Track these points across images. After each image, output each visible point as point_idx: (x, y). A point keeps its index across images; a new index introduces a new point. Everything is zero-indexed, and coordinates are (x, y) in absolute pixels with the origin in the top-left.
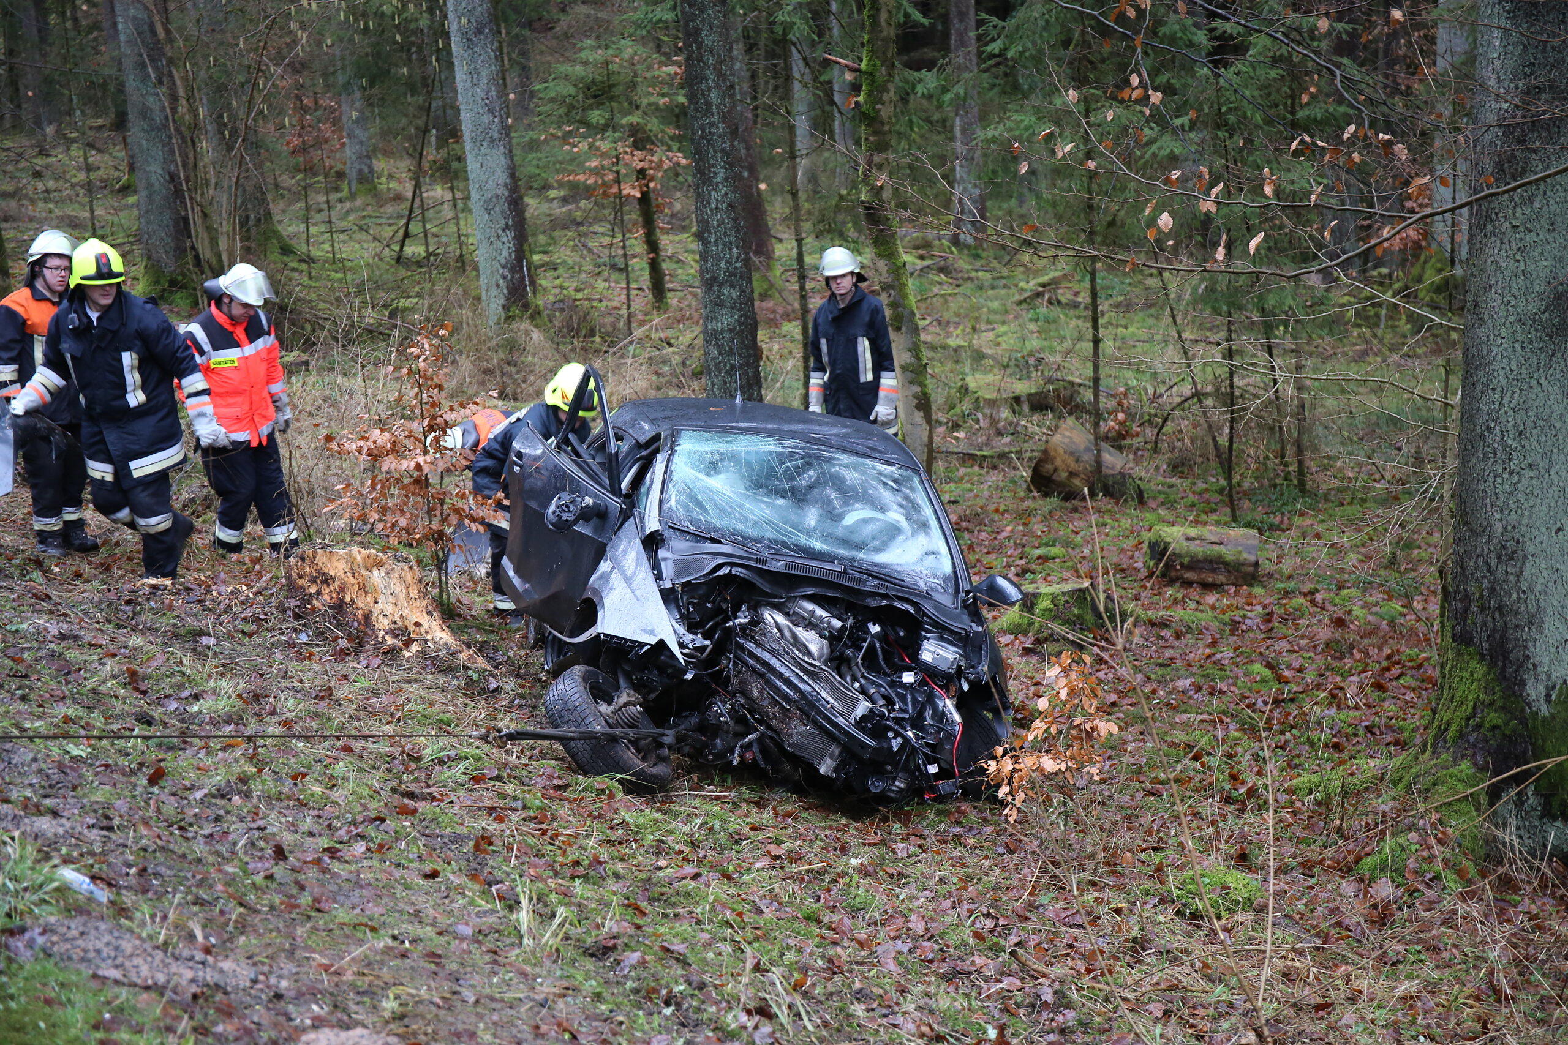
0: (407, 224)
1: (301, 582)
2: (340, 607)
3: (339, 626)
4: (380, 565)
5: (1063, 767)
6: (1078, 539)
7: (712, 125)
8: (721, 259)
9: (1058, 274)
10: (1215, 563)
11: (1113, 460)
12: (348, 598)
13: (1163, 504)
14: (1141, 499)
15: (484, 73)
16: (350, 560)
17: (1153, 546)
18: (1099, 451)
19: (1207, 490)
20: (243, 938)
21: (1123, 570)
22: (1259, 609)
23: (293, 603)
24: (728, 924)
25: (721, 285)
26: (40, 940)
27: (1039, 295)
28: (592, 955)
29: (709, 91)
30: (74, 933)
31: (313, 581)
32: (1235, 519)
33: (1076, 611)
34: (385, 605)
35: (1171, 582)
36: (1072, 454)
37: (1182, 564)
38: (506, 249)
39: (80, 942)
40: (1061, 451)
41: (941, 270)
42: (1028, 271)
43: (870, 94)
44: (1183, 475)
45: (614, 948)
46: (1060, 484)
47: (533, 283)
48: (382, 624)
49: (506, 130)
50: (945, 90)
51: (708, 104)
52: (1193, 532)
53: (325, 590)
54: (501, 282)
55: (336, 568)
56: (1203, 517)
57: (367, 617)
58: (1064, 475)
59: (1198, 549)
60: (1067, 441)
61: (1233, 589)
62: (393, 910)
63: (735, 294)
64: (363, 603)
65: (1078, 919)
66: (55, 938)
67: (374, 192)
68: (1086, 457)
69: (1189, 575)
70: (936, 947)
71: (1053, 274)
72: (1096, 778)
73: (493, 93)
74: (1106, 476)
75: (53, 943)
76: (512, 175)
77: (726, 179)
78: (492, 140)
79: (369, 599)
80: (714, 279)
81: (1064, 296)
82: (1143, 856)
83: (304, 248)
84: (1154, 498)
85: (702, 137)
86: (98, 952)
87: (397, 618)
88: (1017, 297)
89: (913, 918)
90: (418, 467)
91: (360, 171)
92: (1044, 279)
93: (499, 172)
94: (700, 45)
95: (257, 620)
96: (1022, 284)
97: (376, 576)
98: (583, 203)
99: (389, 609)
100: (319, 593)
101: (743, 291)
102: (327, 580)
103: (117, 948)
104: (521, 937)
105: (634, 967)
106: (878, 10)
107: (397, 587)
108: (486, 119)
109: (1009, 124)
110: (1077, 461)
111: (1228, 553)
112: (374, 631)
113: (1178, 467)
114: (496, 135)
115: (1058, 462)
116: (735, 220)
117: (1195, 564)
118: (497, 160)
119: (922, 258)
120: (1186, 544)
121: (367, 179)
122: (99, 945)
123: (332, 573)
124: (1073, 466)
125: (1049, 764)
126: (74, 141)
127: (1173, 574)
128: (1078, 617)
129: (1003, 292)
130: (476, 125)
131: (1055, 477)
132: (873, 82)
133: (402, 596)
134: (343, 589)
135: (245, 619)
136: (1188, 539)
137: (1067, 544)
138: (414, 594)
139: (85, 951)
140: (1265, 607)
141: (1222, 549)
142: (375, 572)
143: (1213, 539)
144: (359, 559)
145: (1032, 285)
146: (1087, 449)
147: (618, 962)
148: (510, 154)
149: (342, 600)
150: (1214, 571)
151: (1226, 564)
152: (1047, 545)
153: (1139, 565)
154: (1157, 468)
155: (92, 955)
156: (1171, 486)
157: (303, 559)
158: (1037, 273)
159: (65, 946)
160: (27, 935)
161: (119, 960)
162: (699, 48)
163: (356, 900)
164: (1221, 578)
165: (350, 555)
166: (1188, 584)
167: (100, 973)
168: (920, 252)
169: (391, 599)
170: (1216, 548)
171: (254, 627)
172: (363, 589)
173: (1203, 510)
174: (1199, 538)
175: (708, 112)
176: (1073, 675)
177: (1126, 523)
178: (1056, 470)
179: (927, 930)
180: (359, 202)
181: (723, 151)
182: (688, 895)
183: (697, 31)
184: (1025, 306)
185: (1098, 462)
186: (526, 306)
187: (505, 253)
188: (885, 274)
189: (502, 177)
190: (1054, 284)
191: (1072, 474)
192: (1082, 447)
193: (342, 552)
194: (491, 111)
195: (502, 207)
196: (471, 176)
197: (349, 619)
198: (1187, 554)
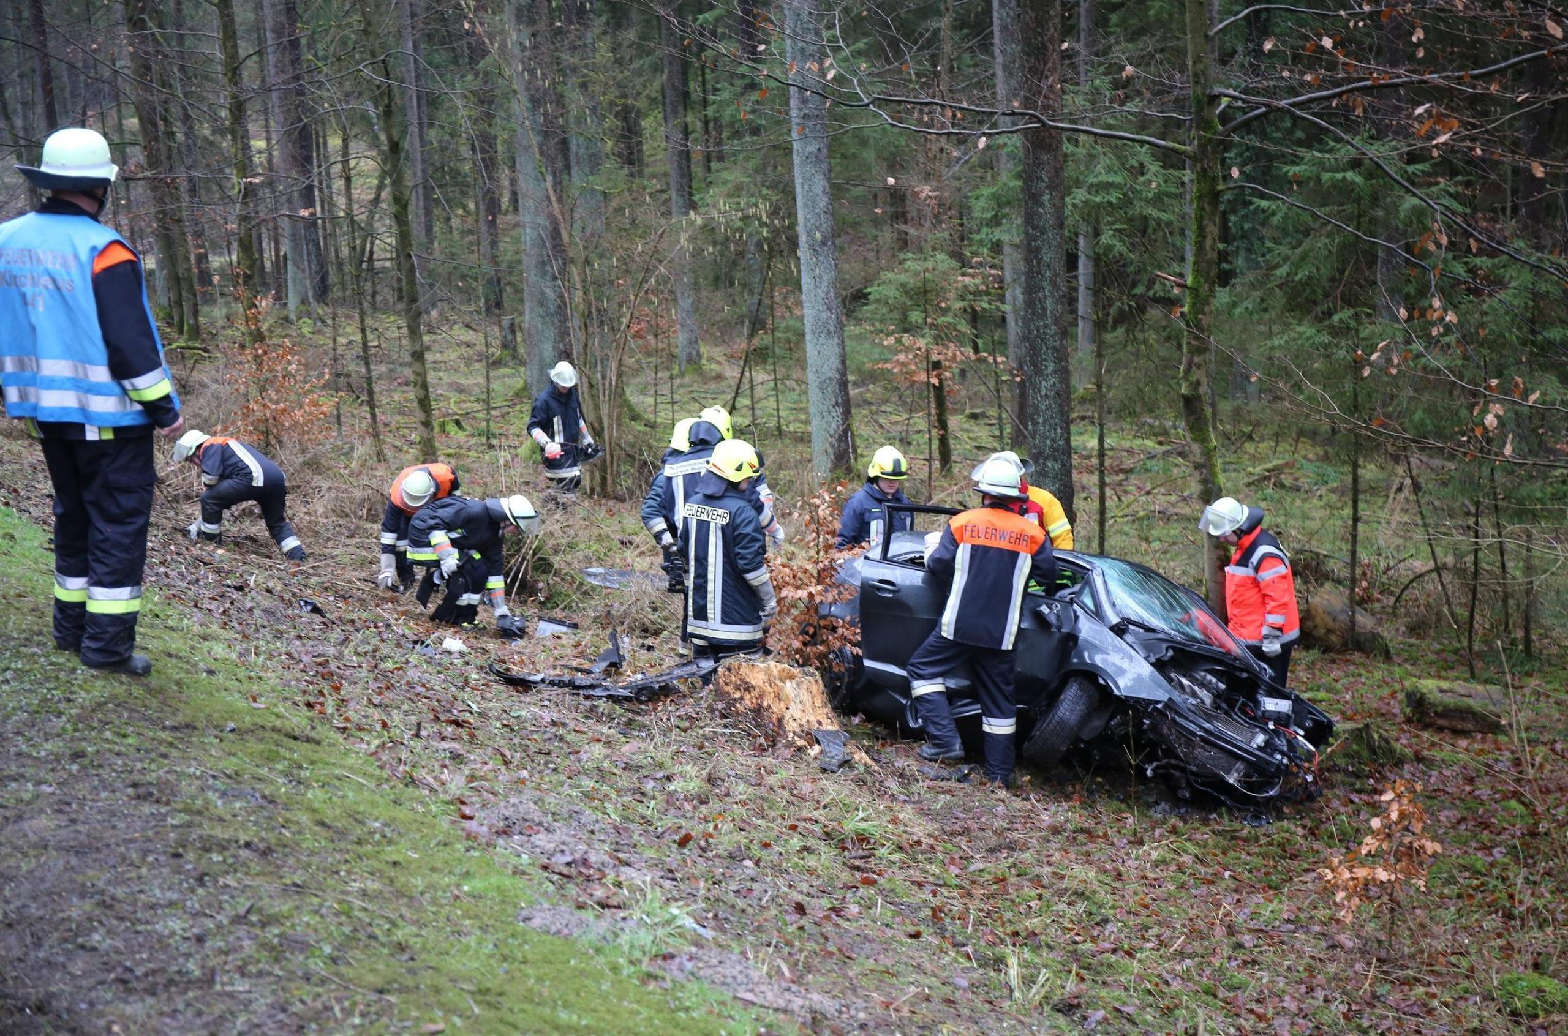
0: (735, 399)
1: (727, 688)
2: (758, 710)
3: (758, 726)
4: (792, 677)
5: (1393, 878)
6: (1339, 686)
7: (1046, 326)
8: (1046, 438)
9: (1280, 462)
10: (1464, 713)
11: (1364, 621)
12: (765, 704)
13: (1406, 660)
14: (1387, 656)
15: (825, 278)
16: (768, 672)
17: (1409, 696)
18: (1354, 612)
19: (1444, 650)
20: (810, 977)
21: (1383, 715)
22: (1508, 754)
23: (720, 706)
24: (1150, 992)
25: (1046, 459)
26: (689, 965)
27: (1266, 478)
28: (1059, 1011)
29: (1045, 297)
30: (714, 961)
31: (738, 688)
32: (1473, 676)
33: (1355, 747)
34: (795, 711)
35: (1425, 727)
36: (1329, 613)
37: (1436, 713)
38: (835, 423)
39: (719, 969)
40: (1320, 610)
41: (1180, 454)
42: (1255, 459)
43: (1193, 306)
44: (1419, 637)
45: (1079, 1006)
46: (1319, 639)
47: (855, 451)
48: (791, 726)
49: (841, 326)
50: (1235, 304)
51: (1044, 309)
52: (1445, 685)
53: (747, 696)
54: (830, 450)
55: (757, 678)
56: (1443, 673)
57: (780, 720)
58: (1322, 631)
59: (1450, 700)
60: (1325, 602)
61: (1479, 736)
62: (899, 962)
63: (1057, 467)
64: (777, 708)
65: (1416, 1010)
66: (701, 965)
67: (699, 370)
68: (1342, 617)
69: (1441, 722)
70: (1311, 1025)
71: (1275, 462)
72: (1423, 889)
73: (832, 294)
74: (1359, 634)
75: (699, 969)
76: (843, 362)
77: (1055, 372)
78: (829, 332)
79: (782, 705)
80: (1040, 454)
81: (1287, 480)
82: (1453, 959)
83: (651, 417)
84: (1399, 655)
85: (1037, 336)
86: (734, 978)
87: (804, 722)
88: (1246, 480)
89: (1287, 998)
90: (811, 596)
91: (690, 354)
92: (1269, 466)
93: (833, 359)
94: (1039, 261)
95: (690, 718)
96: (1250, 469)
97: (789, 687)
98: (871, 386)
99: (798, 715)
100: (742, 698)
101: (1063, 465)
102: (748, 688)
103: (747, 976)
104: (1012, 991)
105: (1099, 1023)
106: (1204, 237)
107: (805, 697)
108: (825, 315)
109: (1292, 335)
110: (1334, 620)
111: (1475, 704)
112: (785, 732)
113: (1416, 629)
114: (832, 329)
115: (1318, 620)
116: (1060, 405)
117: (1448, 712)
118: (831, 349)
119: (1161, 443)
120: (1439, 695)
121: (694, 360)
122: (735, 973)
123: (753, 682)
124: (1331, 624)
125: (1382, 875)
126: (455, 323)
127: (1428, 720)
128: (1356, 752)
129: (1234, 475)
130: (817, 319)
131: (1315, 633)
132: (1197, 296)
133: (808, 705)
134: (761, 696)
135: (679, 717)
136: (1441, 691)
137: (1329, 690)
138: (818, 703)
139: (724, 976)
140: (1513, 752)
141: (1471, 702)
142: (788, 683)
143: (1463, 692)
144: (775, 672)
145: (1258, 470)
146: (1343, 611)
147: (1085, 1018)
148: (842, 345)
149: (760, 705)
150: (1463, 719)
151: (1474, 714)
152: (1312, 689)
153: (1396, 710)
154: (1397, 630)
155: (730, 980)
156: (1411, 645)
157: (729, 670)
158: (1263, 459)
159: (709, 972)
160: (677, 960)
161: (751, 986)
162: (1039, 263)
163: (868, 952)
164: (1469, 726)
165: (768, 668)
166: (1441, 729)
167: (739, 995)
168: (1160, 438)
169: (800, 706)
170: (1466, 699)
171: (687, 724)
172: (778, 697)
173: (1442, 667)
174: (1451, 691)
175: (1043, 316)
176: (1405, 801)
177: (1378, 675)
178: (1315, 627)
179: (1301, 1010)
180: (687, 380)
181: (1054, 348)
182: (1110, 966)
183: (1038, 249)
184: (1252, 488)
185: (1353, 622)
186: (849, 470)
187: (834, 426)
188: (1198, 455)
189: (835, 363)
190: (1277, 470)
191: (1329, 631)
192: (1338, 608)
193: (762, 665)
194: (829, 309)
195: (831, 388)
196: (810, 361)
197: (766, 721)
198: (1441, 703)
